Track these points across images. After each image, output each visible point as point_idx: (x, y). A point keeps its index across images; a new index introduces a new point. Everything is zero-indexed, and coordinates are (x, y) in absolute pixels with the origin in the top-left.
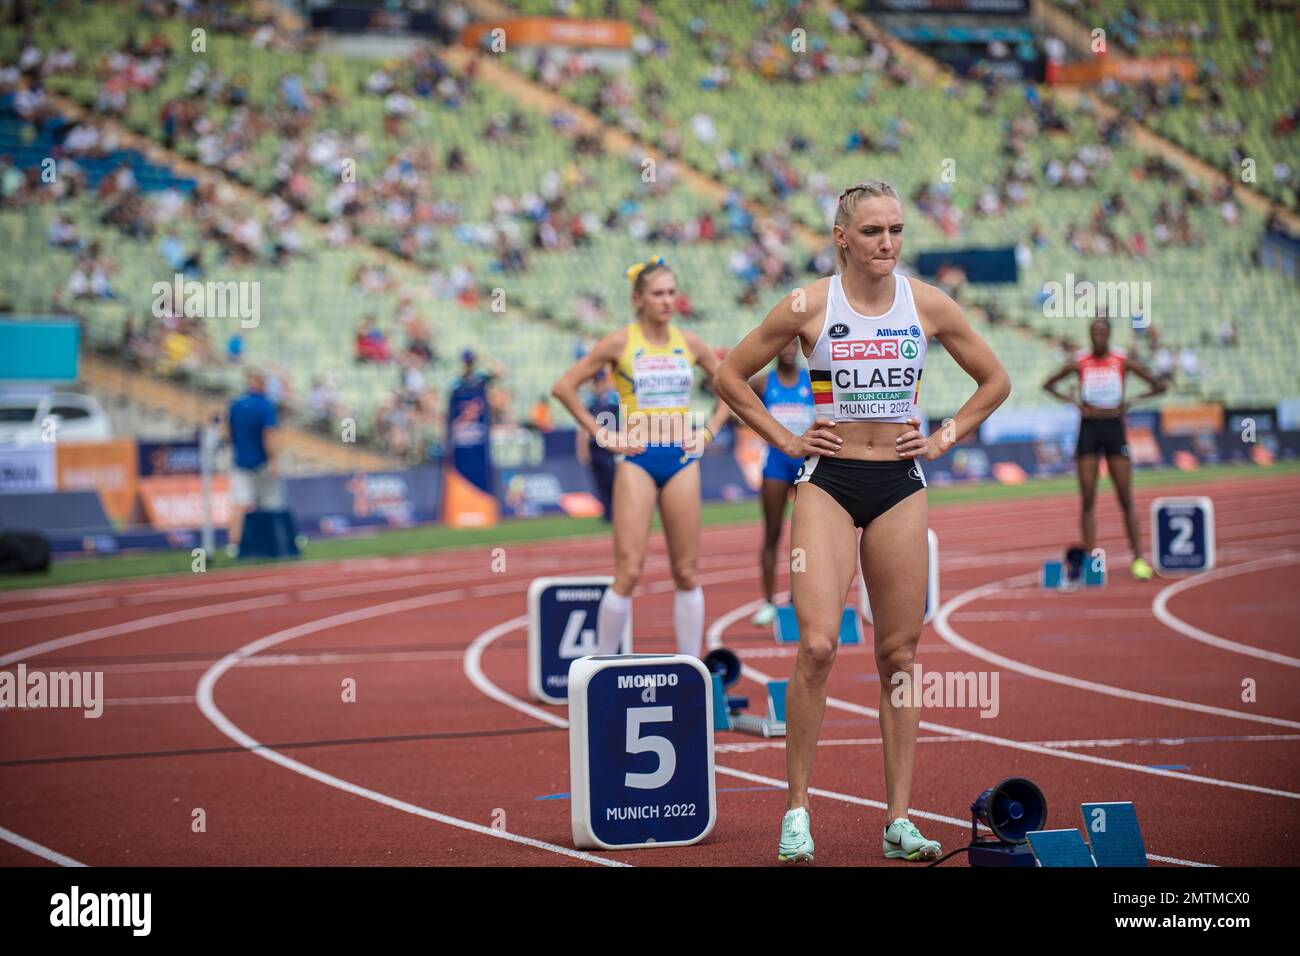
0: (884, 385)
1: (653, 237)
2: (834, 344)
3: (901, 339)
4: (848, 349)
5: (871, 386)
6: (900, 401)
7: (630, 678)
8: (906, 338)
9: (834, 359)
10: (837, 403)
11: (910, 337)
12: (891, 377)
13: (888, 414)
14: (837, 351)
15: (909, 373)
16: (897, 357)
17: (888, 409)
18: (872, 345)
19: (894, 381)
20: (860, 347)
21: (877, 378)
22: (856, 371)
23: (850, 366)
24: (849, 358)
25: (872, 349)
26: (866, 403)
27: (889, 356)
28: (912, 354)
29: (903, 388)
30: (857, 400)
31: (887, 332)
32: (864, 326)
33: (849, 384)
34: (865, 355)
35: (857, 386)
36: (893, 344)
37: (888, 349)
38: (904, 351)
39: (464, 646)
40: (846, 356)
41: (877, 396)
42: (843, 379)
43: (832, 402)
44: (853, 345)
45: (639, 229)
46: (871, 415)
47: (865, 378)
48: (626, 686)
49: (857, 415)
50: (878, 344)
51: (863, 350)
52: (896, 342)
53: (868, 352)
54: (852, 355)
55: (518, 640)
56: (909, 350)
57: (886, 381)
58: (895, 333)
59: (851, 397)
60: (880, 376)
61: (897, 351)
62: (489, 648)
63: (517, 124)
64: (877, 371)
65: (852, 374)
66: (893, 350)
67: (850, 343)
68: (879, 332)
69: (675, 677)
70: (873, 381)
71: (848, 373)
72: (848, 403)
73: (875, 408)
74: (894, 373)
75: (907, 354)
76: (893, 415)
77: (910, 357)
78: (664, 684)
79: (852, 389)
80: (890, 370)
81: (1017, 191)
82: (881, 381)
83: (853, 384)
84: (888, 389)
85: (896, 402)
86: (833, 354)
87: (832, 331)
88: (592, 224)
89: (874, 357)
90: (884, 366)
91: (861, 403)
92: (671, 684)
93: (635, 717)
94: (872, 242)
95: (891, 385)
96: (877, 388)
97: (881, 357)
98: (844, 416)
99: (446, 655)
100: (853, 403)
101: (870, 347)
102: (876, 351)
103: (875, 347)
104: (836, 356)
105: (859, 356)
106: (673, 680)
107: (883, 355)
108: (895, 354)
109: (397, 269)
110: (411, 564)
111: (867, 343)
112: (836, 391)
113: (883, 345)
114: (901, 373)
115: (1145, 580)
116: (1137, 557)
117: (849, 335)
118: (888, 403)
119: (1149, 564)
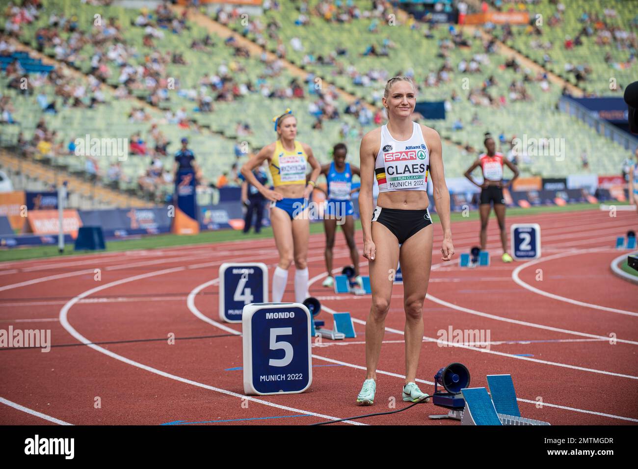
0: (410, 173)
3: (417, 150)
4: (392, 156)
5: (404, 173)
6: (419, 180)
8: (419, 149)
9: (386, 161)
10: (388, 182)
11: (421, 149)
12: (413, 169)
13: (413, 186)
14: (387, 157)
15: (422, 166)
16: (416, 159)
17: (413, 184)
18: (404, 154)
19: (415, 170)
20: (398, 155)
21: (407, 169)
22: (396, 167)
24: (393, 160)
25: (404, 156)
26: (402, 181)
27: (412, 158)
28: (423, 157)
29: (420, 174)
30: (398, 180)
31: (410, 148)
33: (393, 173)
34: (401, 158)
35: (397, 173)
36: (413, 153)
37: (411, 155)
38: (419, 156)
40: (391, 159)
41: (407, 178)
42: (391, 170)
43: (386, 182)
46: (405, 187)
47: (401, 170)
49: (398, 188)
50: (407, 153)
51: (399, 156)
52: (415, 151)
53: (402, 157)
54: (394, 159)
56: (421, 155)
57: (411, 171)
58: (414, 148)
59: (394, 179)
60: (408, 168)
61: (415, 156)
64: (407, 166)
66: (413, 156)
67: (393, 154)
68: (407, 148)
70: (405, 171)
71: (393, 168)
72: (394, 182)
73: (407, 184)
74: (415, 167)
75: (421, 157)
76: (415, 187)
77: (422, 159)
79: (395, 175)
80: (413, 165)
81: (445, 75)
82: (409, 170)
83: (395, 173)
84: (412, 174)
85: (416, 180)
86: (385, 159)
87: (384, 148)
89: (405, 159)
90: (410, 163)
91: (400, 182)
95: (413, 172)
96: (407, 174)
97: (408, 159)
98: (392, 189)
100: (396, 182)
101: (402, 155)
102: (406, 157)
103: (405, 155)
104: (387, 160)
105: (398, 159)
107: (409, 158)
108: (415, 157)
111: (401, 153)
112: (388, 177)
113: (409, 153)
114: (418, 167)
115: (509, 262)
116: (505, 252)
117: (393, 150)
118: (413, 181)
119: (510, 255)
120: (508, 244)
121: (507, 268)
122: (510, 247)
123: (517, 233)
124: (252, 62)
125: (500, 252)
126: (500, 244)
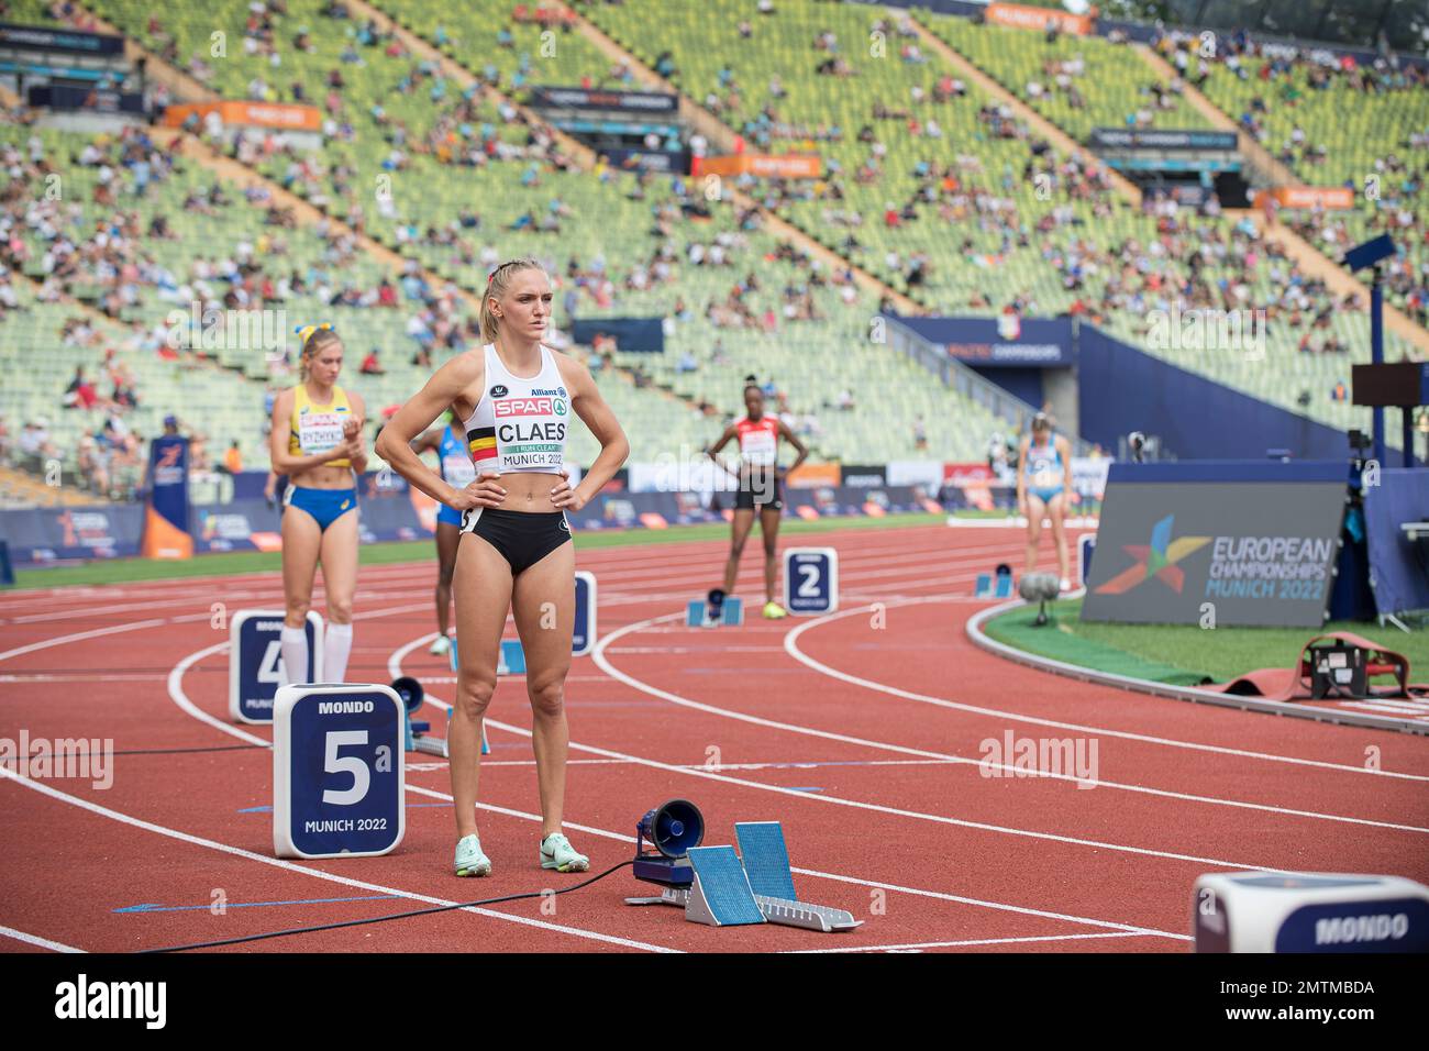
0: (542, 438)
1: (336, 301)
2: (496, 403)
3: (553, 397)
4: (510, 406)
5: (531, 439)
6: (556, 453)
7: (330, 704)
8: (556, 397)
9: (498, 416)
10: (501, 456)
11: (559, 396)
12: (547, 431)
13: (546, 465)
14: (499, 408)
15: (561, 428)
16: (551, 413)
17: (547, 459)
18: (530, 402)
19: (550, 435)
20: (519, 405)
21: (536, 432)
22: (517, 426)
23: (512, 421)
24: (511, 414)
25: (530, 406)
26: (528, 454)
27: (544, 412)
28: (563, 412)
29: (557, 442)
30: (520, 451)
31: (540, 392)
32: (520, 388)
33: (512, 437)
34: (525, 411)
35: (519, 439)
36: (546, 402)
37: (543, 407)
38: (556, 408)
39: (168, 670)
40: (508, 412)
41: (537, 448)
42: (507, 434)
43: (496, 455)
44: (513, 403)
45: (325, 294)
46: (533, 465)
47: (526, 432)
48: (326, 712)
49: (520, 466)
50: (535, 401)
51: (522, 407)
52: (549, 399)
53: (527, 409)
54: (514, 412)
55: (220, 664)
56: (560, 408)
57: (544, 435)
58: (547, 393)
59: (514, 449)
60: (539, 430)
61: (550, 408)
62: (190, 670)
63: (214, 196)
64: (535, 426)
65: (515, 428)
66: (547, 407)
67: (510, 401)
68: (534, 392)
69: (371, 704)
70: (533, 435)
71: (511, 428)
72: (512, 455)
73: (536, 459)
74: (550, 428)
75: (558, 412)
76: (551, 465)
77: (561, 415)
78: (361, 711)
79: (515, 442)
80: (546, 425)
81: (663, 269)
82: (540, 434)
83: (515, 438)
84: (546, 442)
85: (553, 453)
86: (497, 411)
87: (493, 391)
88: (283, 289)
89: (532, 413)
90: (541, 421)
91: (524, 455)
92: (367, 711)
93: (334, 739)
94: (527, 308)
95: (548, 438)
96: (537, 441)
97: (538, 414)
98: (508, 468)
99: (151, 677)
100: (516, 455)
101: (527, 405)
102: (534, 408)
103: (532, 405)
104: (499, 413)
105: (520, 413)
106: (369, 707)
107: (540, 411)
108: (549, 411)
109: (101, 322)
110: (116, 593)
111: (525, 401)
112: (500, 445)
113: (539, 403)
114: (555, 428)
115: (779, 618)
116: (770, 600)
117: (509, 394)
118: (546, 454)
119: (781, 606)
120: (777, 585)
121: (774, 629)
122: (780, 592)
123: (794, 563)
124: (300, 236)
125: (762, 599)
126: (762, 586)
